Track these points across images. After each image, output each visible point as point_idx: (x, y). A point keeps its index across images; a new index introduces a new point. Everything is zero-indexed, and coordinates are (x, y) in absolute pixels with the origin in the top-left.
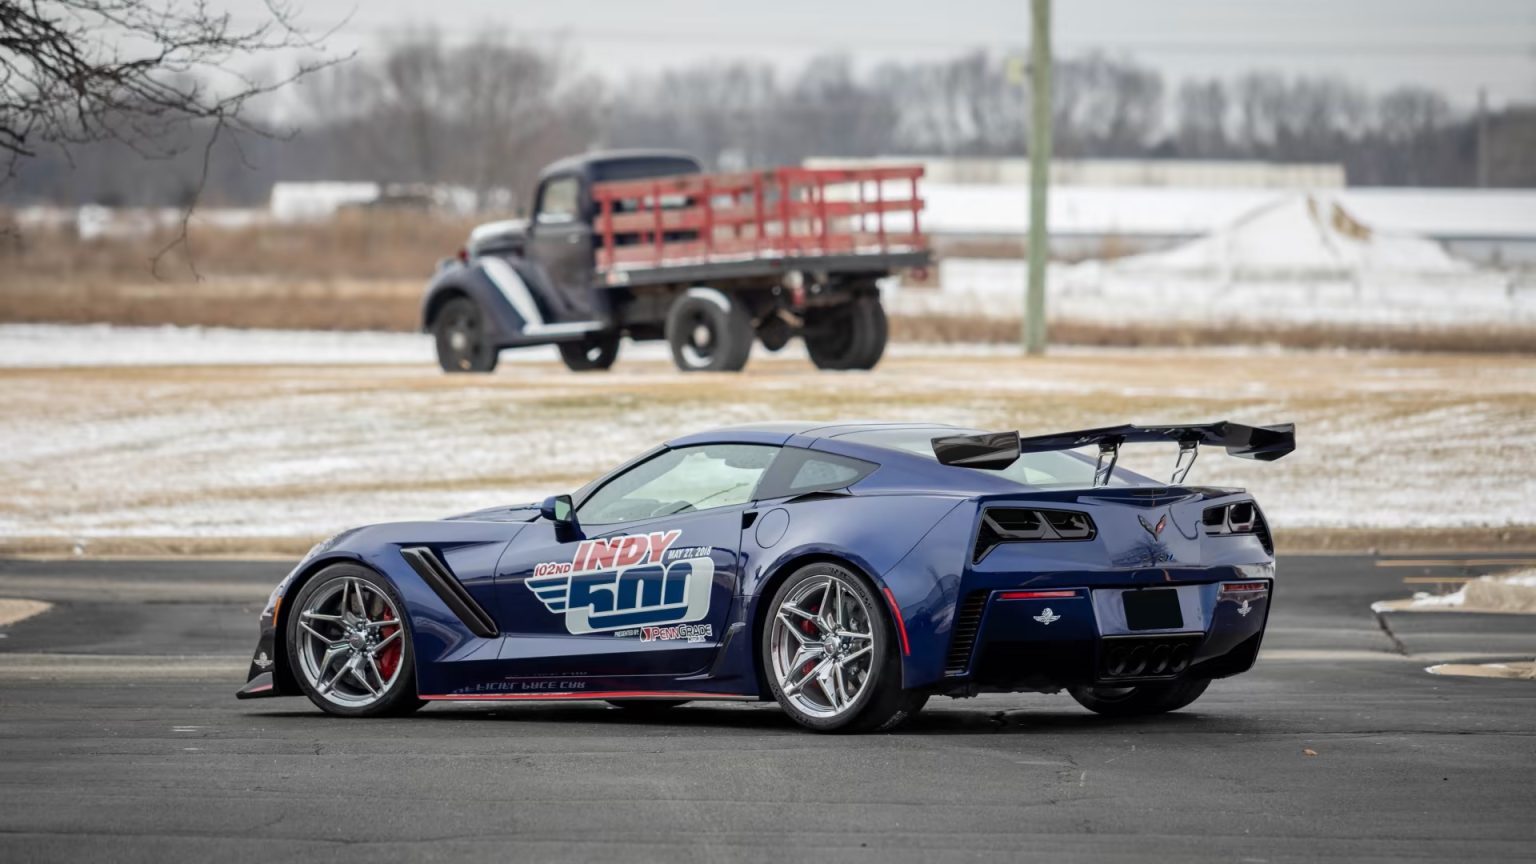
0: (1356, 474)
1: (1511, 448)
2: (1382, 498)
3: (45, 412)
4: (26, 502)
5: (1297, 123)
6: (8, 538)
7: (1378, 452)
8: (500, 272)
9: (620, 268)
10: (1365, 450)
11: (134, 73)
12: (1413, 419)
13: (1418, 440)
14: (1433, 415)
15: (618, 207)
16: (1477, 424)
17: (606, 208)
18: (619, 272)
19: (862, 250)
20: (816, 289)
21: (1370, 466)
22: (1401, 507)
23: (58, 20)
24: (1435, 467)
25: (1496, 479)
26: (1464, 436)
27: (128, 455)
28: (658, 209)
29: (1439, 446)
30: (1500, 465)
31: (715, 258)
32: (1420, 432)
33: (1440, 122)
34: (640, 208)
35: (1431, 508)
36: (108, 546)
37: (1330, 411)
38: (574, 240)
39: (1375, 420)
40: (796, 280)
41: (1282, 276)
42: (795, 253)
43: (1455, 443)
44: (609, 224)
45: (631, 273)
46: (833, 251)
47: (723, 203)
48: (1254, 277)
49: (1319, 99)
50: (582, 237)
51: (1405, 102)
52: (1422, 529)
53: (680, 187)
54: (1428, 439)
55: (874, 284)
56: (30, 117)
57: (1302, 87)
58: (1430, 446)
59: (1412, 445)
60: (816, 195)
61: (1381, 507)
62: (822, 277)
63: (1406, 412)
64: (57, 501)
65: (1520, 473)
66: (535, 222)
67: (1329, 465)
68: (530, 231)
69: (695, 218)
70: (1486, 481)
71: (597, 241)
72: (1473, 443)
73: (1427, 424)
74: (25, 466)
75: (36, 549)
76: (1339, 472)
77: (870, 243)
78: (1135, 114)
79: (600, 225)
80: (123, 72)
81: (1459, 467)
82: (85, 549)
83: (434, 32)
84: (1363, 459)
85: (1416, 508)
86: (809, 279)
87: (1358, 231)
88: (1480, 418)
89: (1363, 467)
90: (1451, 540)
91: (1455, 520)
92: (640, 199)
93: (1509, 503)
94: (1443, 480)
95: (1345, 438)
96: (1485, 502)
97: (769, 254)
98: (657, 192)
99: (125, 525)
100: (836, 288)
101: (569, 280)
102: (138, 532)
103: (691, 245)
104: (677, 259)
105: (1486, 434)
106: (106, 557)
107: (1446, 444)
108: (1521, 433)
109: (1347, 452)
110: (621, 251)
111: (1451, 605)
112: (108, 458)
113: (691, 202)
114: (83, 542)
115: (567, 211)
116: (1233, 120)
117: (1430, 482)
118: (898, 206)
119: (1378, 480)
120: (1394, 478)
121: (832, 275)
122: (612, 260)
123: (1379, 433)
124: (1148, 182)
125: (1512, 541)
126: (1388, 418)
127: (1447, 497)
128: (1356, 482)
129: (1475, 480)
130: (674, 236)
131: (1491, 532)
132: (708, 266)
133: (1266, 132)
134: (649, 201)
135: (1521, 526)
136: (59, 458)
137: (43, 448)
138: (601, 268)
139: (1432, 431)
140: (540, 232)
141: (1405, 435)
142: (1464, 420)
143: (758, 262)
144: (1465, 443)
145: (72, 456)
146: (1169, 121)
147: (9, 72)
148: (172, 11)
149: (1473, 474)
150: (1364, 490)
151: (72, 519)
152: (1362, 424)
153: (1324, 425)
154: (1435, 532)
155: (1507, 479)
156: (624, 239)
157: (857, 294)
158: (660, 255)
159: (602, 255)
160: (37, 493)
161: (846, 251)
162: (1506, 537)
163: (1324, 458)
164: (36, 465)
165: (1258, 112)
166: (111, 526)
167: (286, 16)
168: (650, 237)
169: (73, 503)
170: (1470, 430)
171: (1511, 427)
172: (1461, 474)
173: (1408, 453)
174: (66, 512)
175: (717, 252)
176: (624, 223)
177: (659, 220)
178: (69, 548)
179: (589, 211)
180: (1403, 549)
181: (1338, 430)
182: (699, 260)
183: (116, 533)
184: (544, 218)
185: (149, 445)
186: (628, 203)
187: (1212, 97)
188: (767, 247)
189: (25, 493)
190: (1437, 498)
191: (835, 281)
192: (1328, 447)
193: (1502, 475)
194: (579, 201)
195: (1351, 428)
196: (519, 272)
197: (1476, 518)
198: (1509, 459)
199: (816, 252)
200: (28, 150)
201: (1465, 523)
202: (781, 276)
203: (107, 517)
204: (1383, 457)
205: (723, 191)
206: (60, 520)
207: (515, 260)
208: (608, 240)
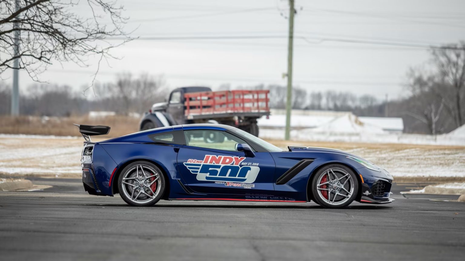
0: (388, 164)
1: (428, 158)
2: (396, 170)
3: (45, 146)
4: (42, 165)
5: (339, 103)
6: (39, 173)
7: (393, 159)
8: (160, 115)
9: (191, 115)
10: (389, 158)
11: (80, 42)
12: (401, 152)
13: (403, 156)
14: (406, 151)
15: (191, 99)
16: (418, 153)
17: (188, 99)
18: (190, 116)
19: (253, 111)
20: (241, 121)
21: (392, 162)
22: (400, 172)
23: (60, 29)
24: (408, 162)
25: (424, 166)
26: (414, 156)
27: (68, 155)
28: (201, 100)
29: (409, 158)
30: (425, 162)
31: (215, 113)
32: (403, 154)
33: (374, 104)
34: (196, 100)
35: (409, 172)
36: (65, 175)
37: (379, 150)
38: (179, 107)
39: (391, 152)
40: (236, 118)
41: (342, 134)
42: (236, 112)
43: (413, 157)
44: (188, 103)
45: (194, 116)
46: (246, 111)
47: (217, 99)
48: (336, 134)
49: (344, 97)
50: (181, 107)
51: (365, 99)
52: (407, 177)
53: (207, 94)
54: (405, 156)
55: (256, 120)
56: (51, 54)
57: (341, 95)
58: (406, 158)
59: (402, 157)
60: (241, 97)
61: (396, 171)
62: (243, 118)
63: (399, 150)
64: (50, 165)
65: (431, 164)
66: (169, 103)
67: (381, 162)
68: (168, 105)
69: (211, 102)
70: (422, 166)
71: (185, 108)
72: (418, 157)
73: (404, 153)
74: (41, 158)
75: (46, 175)
76: (383, 163)
77: (255, 109)
78: (300, 100)
79: (186, 104)
80: (77, 41)
81: (415, 163)
82: (59, 176)
83: (130, 75)
84: (389, 160)
85: (405, 172)
86: (239, 118)
87: (361, 124)
88: (418, 151)
89: (389, 162)
90: (414, 180)
91: (416, 175)
92: (196, 97)
93: (429, 171)
94: (411, 165)
95: (383, 156)
96: (423, 171)
97: (229, 111)
98: (201, 96)
99: (69, 170)
100: (246, 121)
101: (178, 118)
102: (72, 172)
103: (209, 109)
104: (205, 113)
105: (420, 155)
106: (64, 178)
107: (410, 157)
108: (429, 155)
109: (385, 159)
110: (191, 111)
111: (421, 192)
112: (62, 156)
113: (209, 98)
114: (58, 174)
115: (178, 100)
116: (324, 102)
117: (408, 166)
118: (262, 100)
119: (394, 165)
120: (398, 165)
121: (245, 117)
122: (189, 113)
123: (392, 154)
124: (304, 115)
125: (430, 181)
126: (393, 151)
127: (412, 169)
128: (388, 166)
129: (419, 166)
130: (205, 107)
131: (425, 178)
132: (214, 114)
133: (331, 105)
134: (199, 98)
135: (433, 177)
136: (50, 156)
137: (45, 154)
138: (186, 115)
139: (406, 154)
140: (170, 106)
141: (399, 155)
142: (414, 152)
143: (227, 114)
144: (415, 157)
145: (53, 156)
146: (308, 102)
147: (46, 41)
148: (89, 27)
149: (419, 164)
150: (390, 167)
151: (55, 169)
152: (388, 152)
153: (378, 153)
154: (410, 178)
155: (427, 165)
156: (192, 107)
157: (252, 122)
158: (201, 112)
159: (186, 111)
160: (45, 163)
161: (249, 111)
162: (429, 179)
163: (379, 160)
164: (44, 157)
165: (330, 99)
166: (66, 170)
167: (120, 29)
168: (199, 107)
169: (54, 165)
170: (416, 154)
171: (426, 153)
172: (416, 164)
173: (401, 159)
174: (53, 167)
175: (216, 111)
176: (192, 103)
177: (201, 103)
178: (55, 175)
179: (183, 100)
180: (402, 182)
181: (381, 154)
182: (211, 113)
183: (67, 172)
184: (171, 102)
185: (73, 153)
186: (193, 98)
187: (319, 96)
188: (229, 110)
189: (42, 163)
190: (411, 170)
191: (246, 119)
192: (380, 158)
193: (426, 164)
194: (181, 98)
195: (385, 153)
196: (165, 116)
197: (421, 175)
198: (427, 161)
199: (241, 111)
200: (50, 63)
201: (418, 176)
202: (232, 117)
203: (64, 168)
204: (394, 160)
205: (217, 96)
206: (52, 169)
207: (164, 113)
208: (188, 108)
